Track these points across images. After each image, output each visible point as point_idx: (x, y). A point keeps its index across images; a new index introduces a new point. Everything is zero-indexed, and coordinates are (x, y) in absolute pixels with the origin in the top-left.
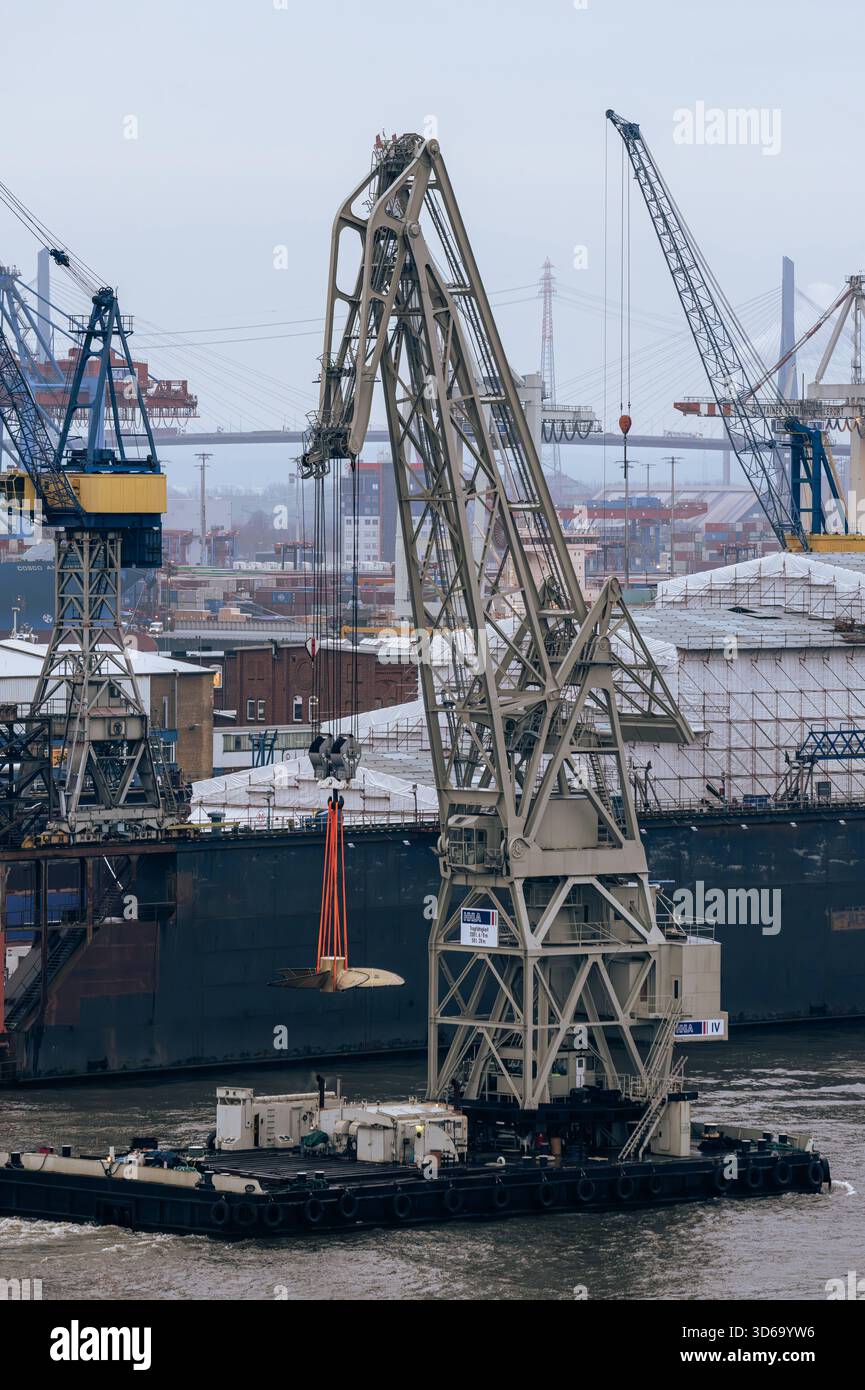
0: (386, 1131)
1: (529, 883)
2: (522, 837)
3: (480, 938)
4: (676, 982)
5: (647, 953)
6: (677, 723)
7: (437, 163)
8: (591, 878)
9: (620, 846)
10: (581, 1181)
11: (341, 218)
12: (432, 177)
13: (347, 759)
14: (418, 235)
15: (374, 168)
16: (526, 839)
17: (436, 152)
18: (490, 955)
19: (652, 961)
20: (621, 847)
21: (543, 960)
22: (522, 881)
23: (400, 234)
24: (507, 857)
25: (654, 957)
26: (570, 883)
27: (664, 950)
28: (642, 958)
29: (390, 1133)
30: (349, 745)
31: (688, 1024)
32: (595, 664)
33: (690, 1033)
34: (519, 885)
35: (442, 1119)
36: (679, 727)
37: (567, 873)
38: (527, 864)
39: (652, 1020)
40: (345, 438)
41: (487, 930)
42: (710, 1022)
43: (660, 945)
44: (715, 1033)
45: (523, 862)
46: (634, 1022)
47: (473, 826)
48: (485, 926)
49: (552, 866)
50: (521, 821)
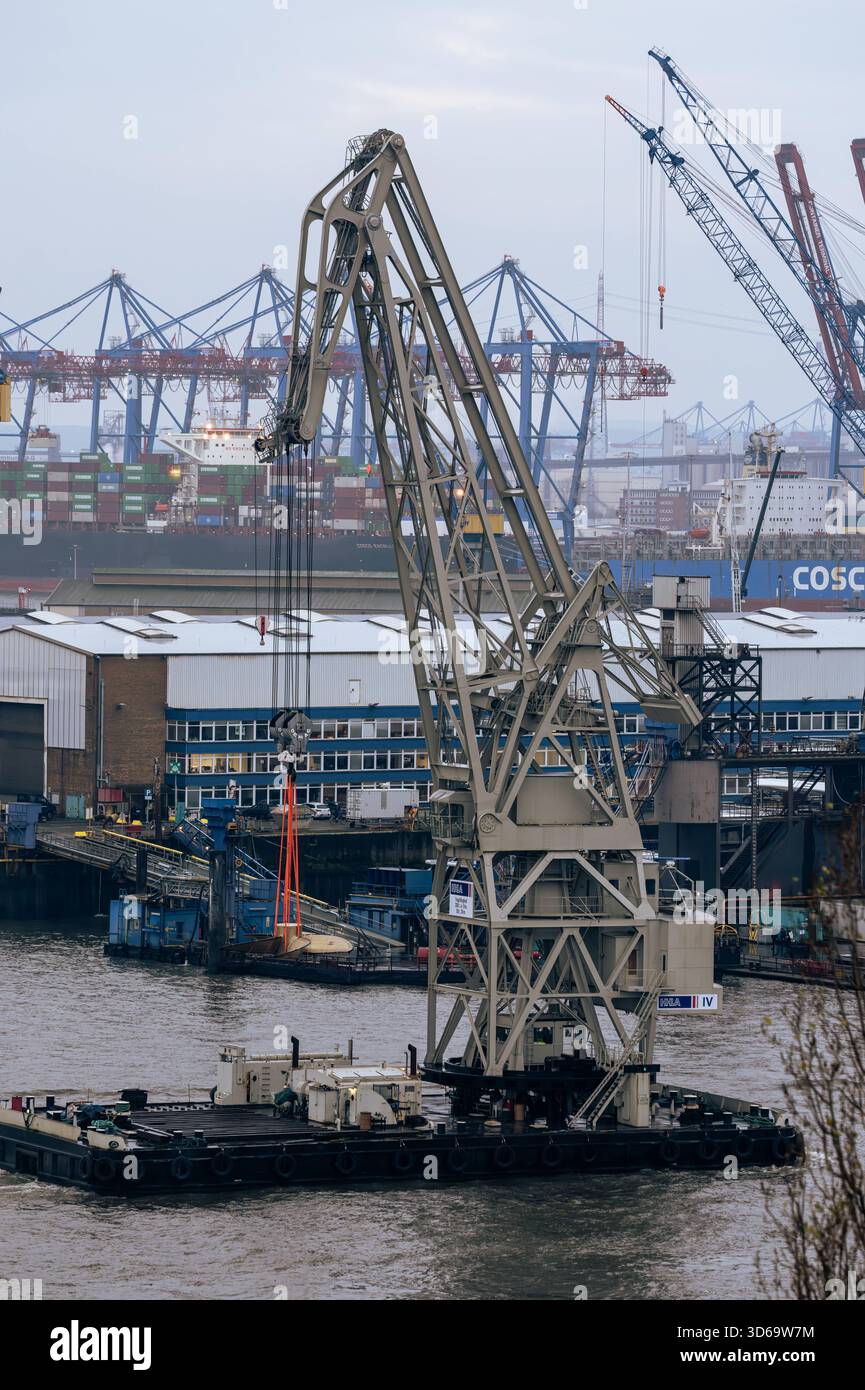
0: (328, 1093)
1: (500, 857)
2: (493, 811)
3: (462, 908)
4: (664, 957)
5: (634, 927)
6: (679, 704)
7: (402, 158)
8: (574, 853)
9: (610, 822)
10: (499, 1147)
11: (309, 211)
12: (398, 171)
13: (295, 735)
14: (379, 226)
15: (348, 163)
16: (498, 815)
17: (401, 147)
18: (469, 926)
19: (639, 935)
20: (611, 825)
21: (508, 932)
22: (493, 855)
23: (361, 226)
24: (476, 831)
25: (641, 931)
26: (549, 858)
27: (652, 925)
28: (631, 932)
29: (332, 1095)
30: (297, 720)
31: (674, 998)
32: (580, 646)
33: (677, 1007)
34: (488, 859)
35: (390, 1083)
36: (682, 708)
37: (545, 848)
38: (500, 837)
39: (633, 992)
40: (298, 424)
41: (466, 901)
42: (701, 997)
43: (648, 920)
44: (707, 1007)
45: (495, 836)
46: (616, 995)
47: (447, 801)
48: (465, 898)
49: (530, 841)
50: (494, 797)
